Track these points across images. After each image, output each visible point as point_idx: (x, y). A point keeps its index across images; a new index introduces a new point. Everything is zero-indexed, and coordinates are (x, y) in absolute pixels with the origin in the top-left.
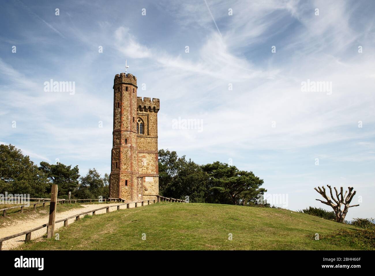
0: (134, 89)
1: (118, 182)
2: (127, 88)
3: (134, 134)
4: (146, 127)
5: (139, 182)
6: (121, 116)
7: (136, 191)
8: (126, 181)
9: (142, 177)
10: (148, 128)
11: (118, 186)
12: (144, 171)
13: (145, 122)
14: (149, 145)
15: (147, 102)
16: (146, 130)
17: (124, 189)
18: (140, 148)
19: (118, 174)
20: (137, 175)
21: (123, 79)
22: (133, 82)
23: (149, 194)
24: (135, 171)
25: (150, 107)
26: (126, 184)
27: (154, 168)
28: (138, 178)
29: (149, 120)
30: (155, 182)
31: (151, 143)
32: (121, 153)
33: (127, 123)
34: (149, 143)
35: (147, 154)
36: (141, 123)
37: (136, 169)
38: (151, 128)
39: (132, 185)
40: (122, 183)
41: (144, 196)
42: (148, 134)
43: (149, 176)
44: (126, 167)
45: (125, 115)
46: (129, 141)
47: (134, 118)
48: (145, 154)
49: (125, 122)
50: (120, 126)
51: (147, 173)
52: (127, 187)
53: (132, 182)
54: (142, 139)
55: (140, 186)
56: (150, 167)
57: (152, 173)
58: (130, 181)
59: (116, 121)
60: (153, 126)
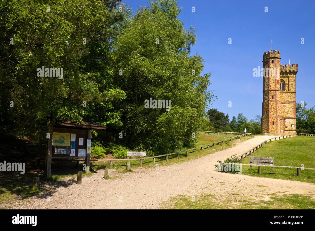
0: (278, 60)
1: (268, 122)
2: (273, 61)
3: (279, 92)
4: (287, 85)
5: (282, 122)
6: (269, 80)
7: (279, 128)
8: (273, 122)
9: (284, 119)
10: (288, 86)
11: (268, 125)
12: (285, 115)
13: (286, 82)
14: (289, 98)
15: (288, 67)
16: (286, 88)
17: (271, 127)
18: (282, 100)
19: (268, 118)
20: (281, 118)
21: (270, 55)
22: (278, 56)
23: (288, 130)
25: (290, 71)
26: (273, 124)
27: (293, 113)
28: (281, 120)
29: (289, 80)
30: (293, 122)
32: (269, 105)
33: (273, 85)
34: (289, 96)
35: (287, 104)
36: (283, 83)
37: (280, 114)
38: (291, 86)
39: (277, 125)
40: (271, 123)
41: (285, 131)
42: (288, 91)
43: (289, 118)
44: (273, 113)
45: (271, 80)
46: (274, 97)
47: (278, 81)
48: (286, 104)
49: (272, 85)
50: (269, 87)
51: (287, 116)
52: (273, 126)
53: (277, 123)
54: (284, 94)
55: (282, 125)
56: (289, 112)
57: (291, 116)
58: (276, 122)
59: (265, 84)
60: (292, 85)
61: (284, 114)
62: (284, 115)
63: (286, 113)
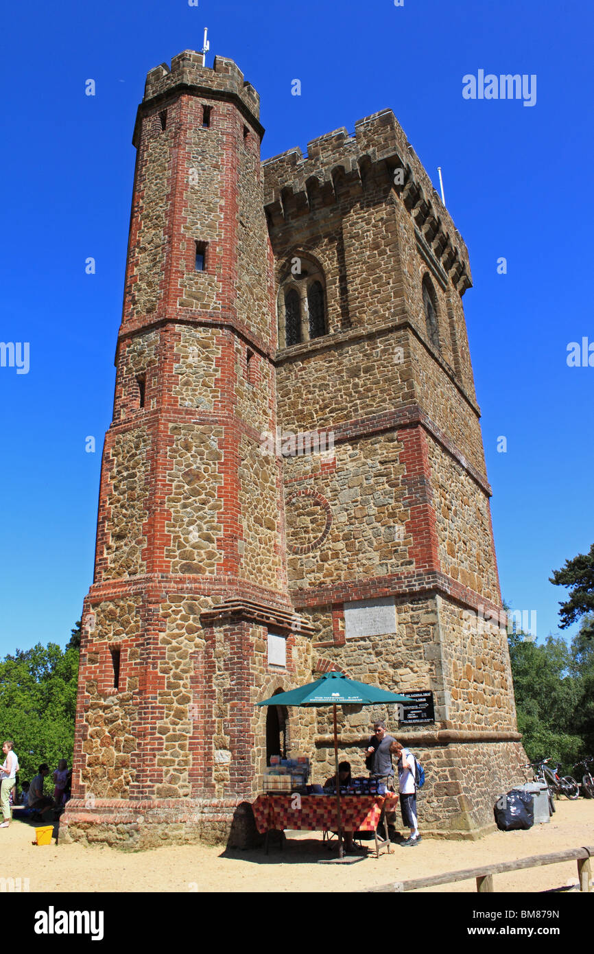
0: (209, 108)
4: (334, 289)
5: (219, 648)
8: (117, 654)
10: (344, 291)
12: (330, 564)
13: (326, 264)
14: (356, 385)
17: (100, 715)
24: (199, 570)
26: (117, 679)
28: (208, 621)
29: (347, 241)
30: (410, 631)
31: (367, 371)
33: (150, 283)
34: (354, 373)
36: (316, 280)
37: (211, 555)
38: (362, 281)
39: (144, 685)
40: (89, 673)
42: (348, 325)
43: (368, 595)
44: (122, 553)
45: (143, 250)
49: (143, 285)
51: (350, 574)
52: (115, 701)
53: (147, 660)
54: (314, 365)
56: (370, 531)
57: (391, 568)
60: (372, 269)
61: (324, 559)
62: (320, 569)
63: (341, 545)
